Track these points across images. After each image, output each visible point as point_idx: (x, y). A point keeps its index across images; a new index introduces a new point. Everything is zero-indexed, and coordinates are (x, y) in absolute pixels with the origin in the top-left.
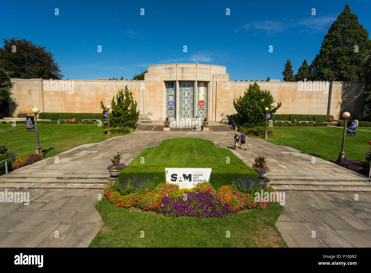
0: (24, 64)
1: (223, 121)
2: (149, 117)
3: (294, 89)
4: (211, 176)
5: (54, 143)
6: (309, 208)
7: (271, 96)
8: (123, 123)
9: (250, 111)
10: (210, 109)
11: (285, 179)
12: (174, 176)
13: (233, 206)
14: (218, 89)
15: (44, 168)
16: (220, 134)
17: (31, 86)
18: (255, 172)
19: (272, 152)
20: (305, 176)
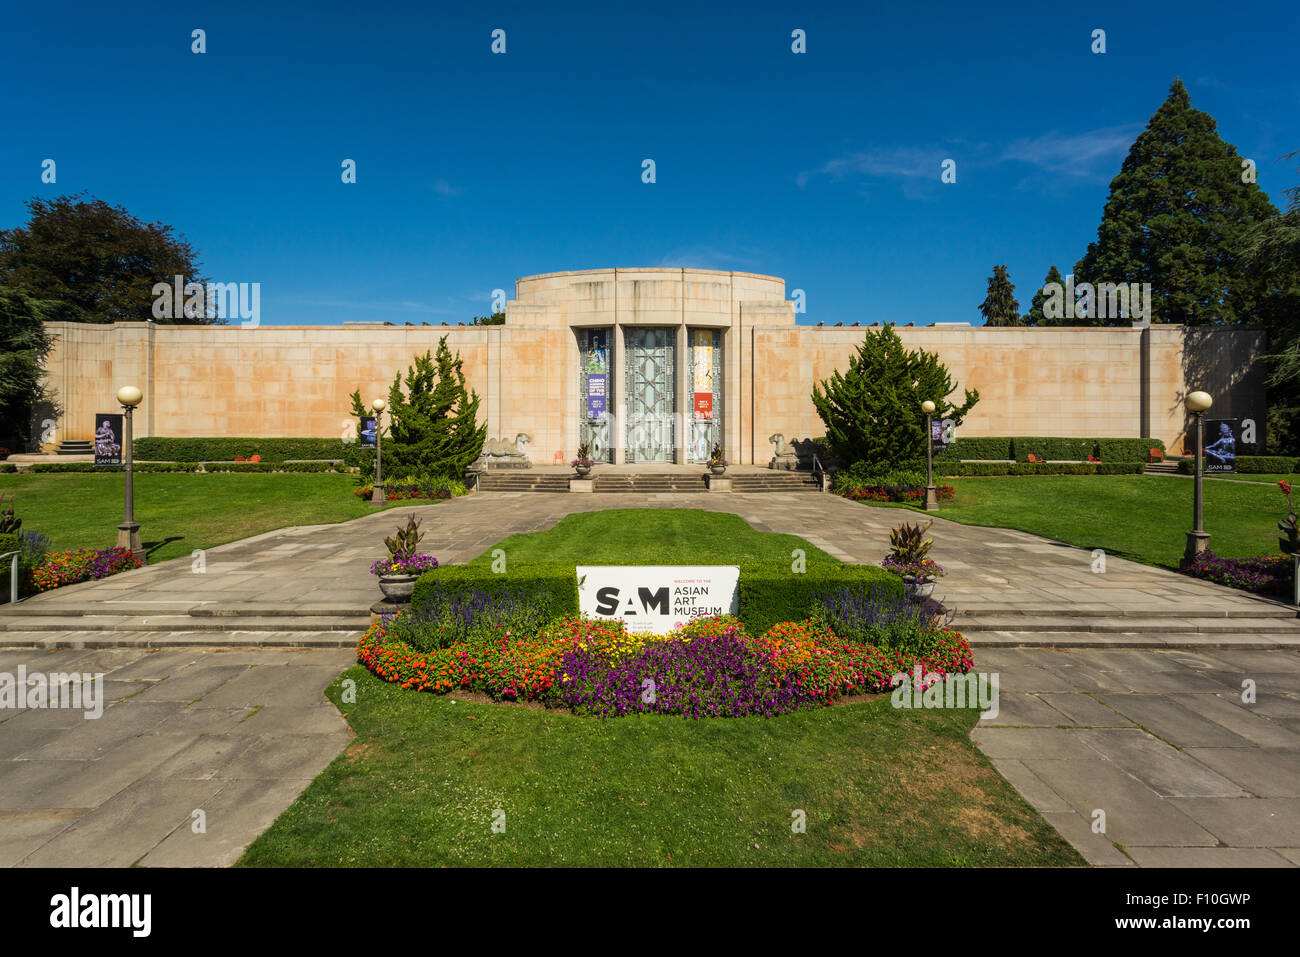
0: (94, 280)
1: (780, 460)
2: (521, 448)
3: (1021, 352)
4: (738, 592)
5: (184, 525)
6: (1090, 691)
7: (941, 372)
8: (427, 466)
9: (871, 421)
10: (731, 422)
11: (1000, 613)
12: (608, 596)
13: (816, 675)
14: (760, 351)
15: (148, 587)
16: (770, 499)
17: (113, 348)
18: (890, 576)
19: (955, 544)
20: (1072, 603)
